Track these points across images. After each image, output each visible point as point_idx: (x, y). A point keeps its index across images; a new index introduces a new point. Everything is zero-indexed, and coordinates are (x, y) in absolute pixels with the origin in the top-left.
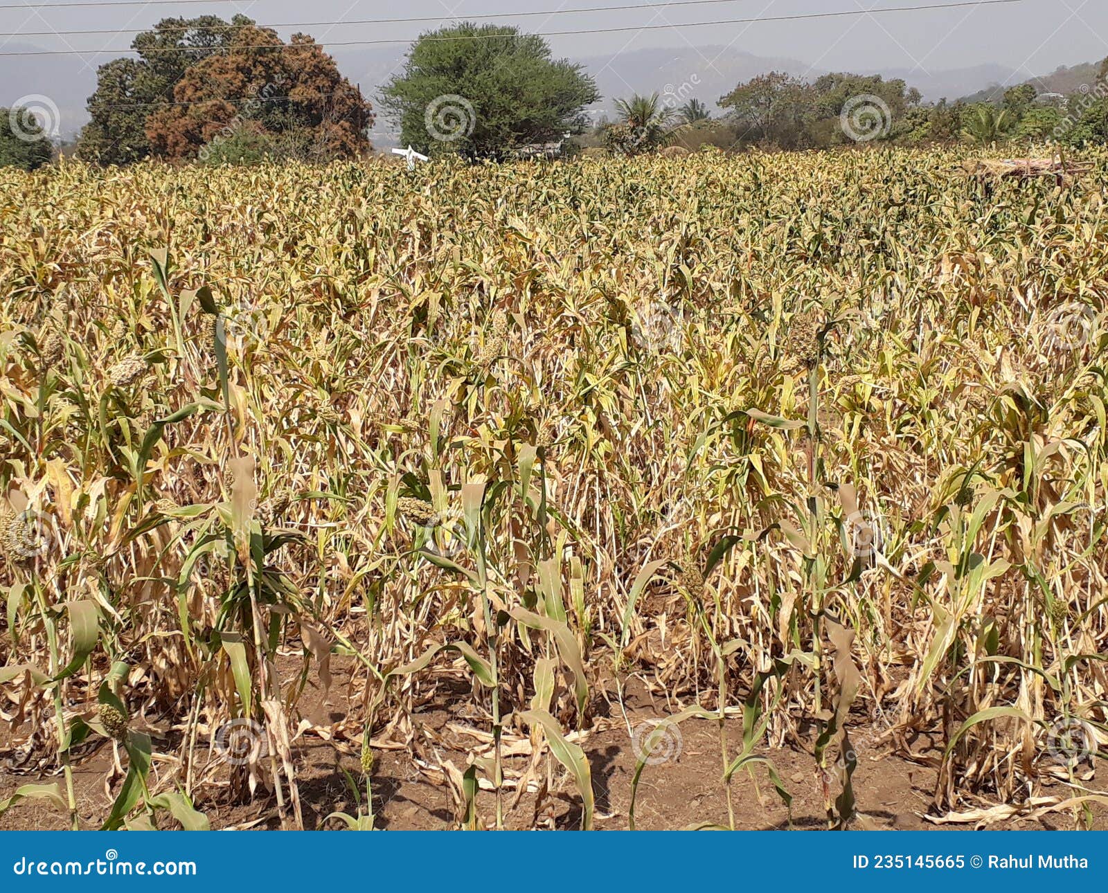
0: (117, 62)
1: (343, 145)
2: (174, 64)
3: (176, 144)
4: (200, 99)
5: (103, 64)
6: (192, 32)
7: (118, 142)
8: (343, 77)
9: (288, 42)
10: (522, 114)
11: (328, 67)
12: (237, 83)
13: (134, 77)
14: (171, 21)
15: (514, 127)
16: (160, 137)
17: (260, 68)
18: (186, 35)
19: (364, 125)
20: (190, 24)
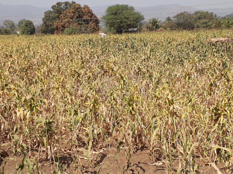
0: (48, 11)
1: (94, 28)
2: (60, 11)
3: (60, 28)
4: (65, 19)
5: (45, 11)
6: (63, 5)
7: (48, 27)
8: (94, 14)
9: (83, 6)
10: (129, 23)
11: (91, 12)
12: (72, 15)
13: (52, 14)
14: (59, 3)
15: (127, 25)
16: (57, 26)
17: (77, 12)
18: (62, 5)
19: (98, 23)
20: (63, 3)
